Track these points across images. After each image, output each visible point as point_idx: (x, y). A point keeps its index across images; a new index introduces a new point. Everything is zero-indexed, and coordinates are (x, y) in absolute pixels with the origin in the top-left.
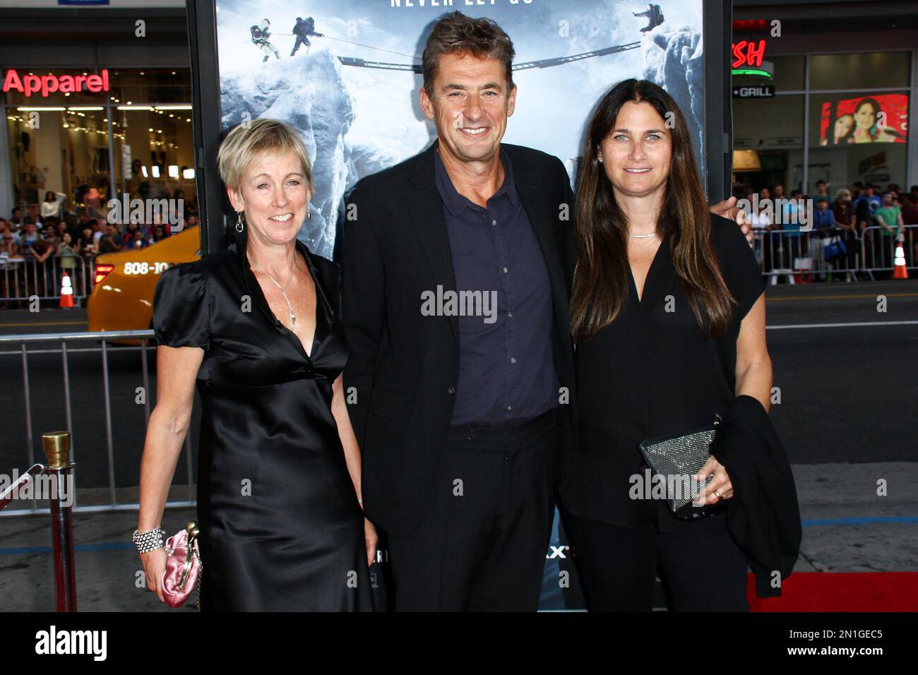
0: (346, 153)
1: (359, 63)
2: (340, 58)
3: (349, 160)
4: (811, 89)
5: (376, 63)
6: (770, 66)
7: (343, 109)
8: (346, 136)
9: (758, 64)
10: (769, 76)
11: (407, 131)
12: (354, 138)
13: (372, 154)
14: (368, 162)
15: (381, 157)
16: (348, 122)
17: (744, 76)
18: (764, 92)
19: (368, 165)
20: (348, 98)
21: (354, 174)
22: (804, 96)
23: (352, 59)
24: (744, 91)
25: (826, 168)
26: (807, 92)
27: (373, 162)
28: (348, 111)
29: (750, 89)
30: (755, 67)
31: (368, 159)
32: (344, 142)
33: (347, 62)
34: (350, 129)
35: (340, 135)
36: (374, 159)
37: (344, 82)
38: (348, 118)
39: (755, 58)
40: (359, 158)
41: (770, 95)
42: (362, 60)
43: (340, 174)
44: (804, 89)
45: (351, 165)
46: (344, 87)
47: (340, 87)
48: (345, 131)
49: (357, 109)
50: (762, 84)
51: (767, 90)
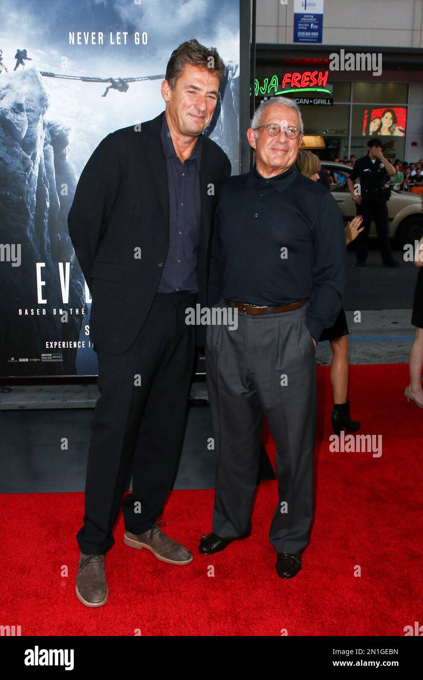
0: (44, 125)
1: (52, 75)
2: (41, 72)
3: (46, 129)
4: (353, 102)
5: (61, 75)
6: (331, 87)
7: (43, 101)
8: (44, 116)
9: (324, 85)
10: (330, 93)
11: (78, 113)
12: (49, 116)
13: (58, 126)
14: (56, 130)
15: (63, 128)
16: (45, 108)
17: (316, 92)
18: (327, 102)
19: (56, 132)
20: (46, 94)
21: (48, 137)
22: (350, 105)
23: (48, 73)
24: (315, 101)
25: (361, 148)
26: (351, 104)
27: (59, 131)
28: (46, 102)
29: (319, 100)
30: (322, 87)
31: (56, 129)
32: (43, 119)
33: (45, 74)
34: (47, 112)
35: (41, 115)
36: (59, 128)
37: (44, 86)
38: (45, 105)
39: (323, 82)
40: (51, 128)
41: (331, 104)
42: (53, 74)
43: (41, 137)
44: (350, 102)
45: (47, 132)
46: (43, 89)
47: (41, 88)
48: (44, 113)
49: (50, 101)
50: (326, 98)
51: (329, 101)
